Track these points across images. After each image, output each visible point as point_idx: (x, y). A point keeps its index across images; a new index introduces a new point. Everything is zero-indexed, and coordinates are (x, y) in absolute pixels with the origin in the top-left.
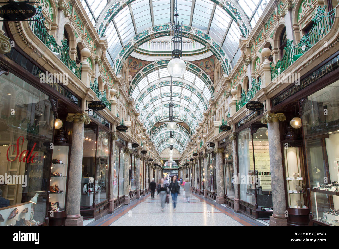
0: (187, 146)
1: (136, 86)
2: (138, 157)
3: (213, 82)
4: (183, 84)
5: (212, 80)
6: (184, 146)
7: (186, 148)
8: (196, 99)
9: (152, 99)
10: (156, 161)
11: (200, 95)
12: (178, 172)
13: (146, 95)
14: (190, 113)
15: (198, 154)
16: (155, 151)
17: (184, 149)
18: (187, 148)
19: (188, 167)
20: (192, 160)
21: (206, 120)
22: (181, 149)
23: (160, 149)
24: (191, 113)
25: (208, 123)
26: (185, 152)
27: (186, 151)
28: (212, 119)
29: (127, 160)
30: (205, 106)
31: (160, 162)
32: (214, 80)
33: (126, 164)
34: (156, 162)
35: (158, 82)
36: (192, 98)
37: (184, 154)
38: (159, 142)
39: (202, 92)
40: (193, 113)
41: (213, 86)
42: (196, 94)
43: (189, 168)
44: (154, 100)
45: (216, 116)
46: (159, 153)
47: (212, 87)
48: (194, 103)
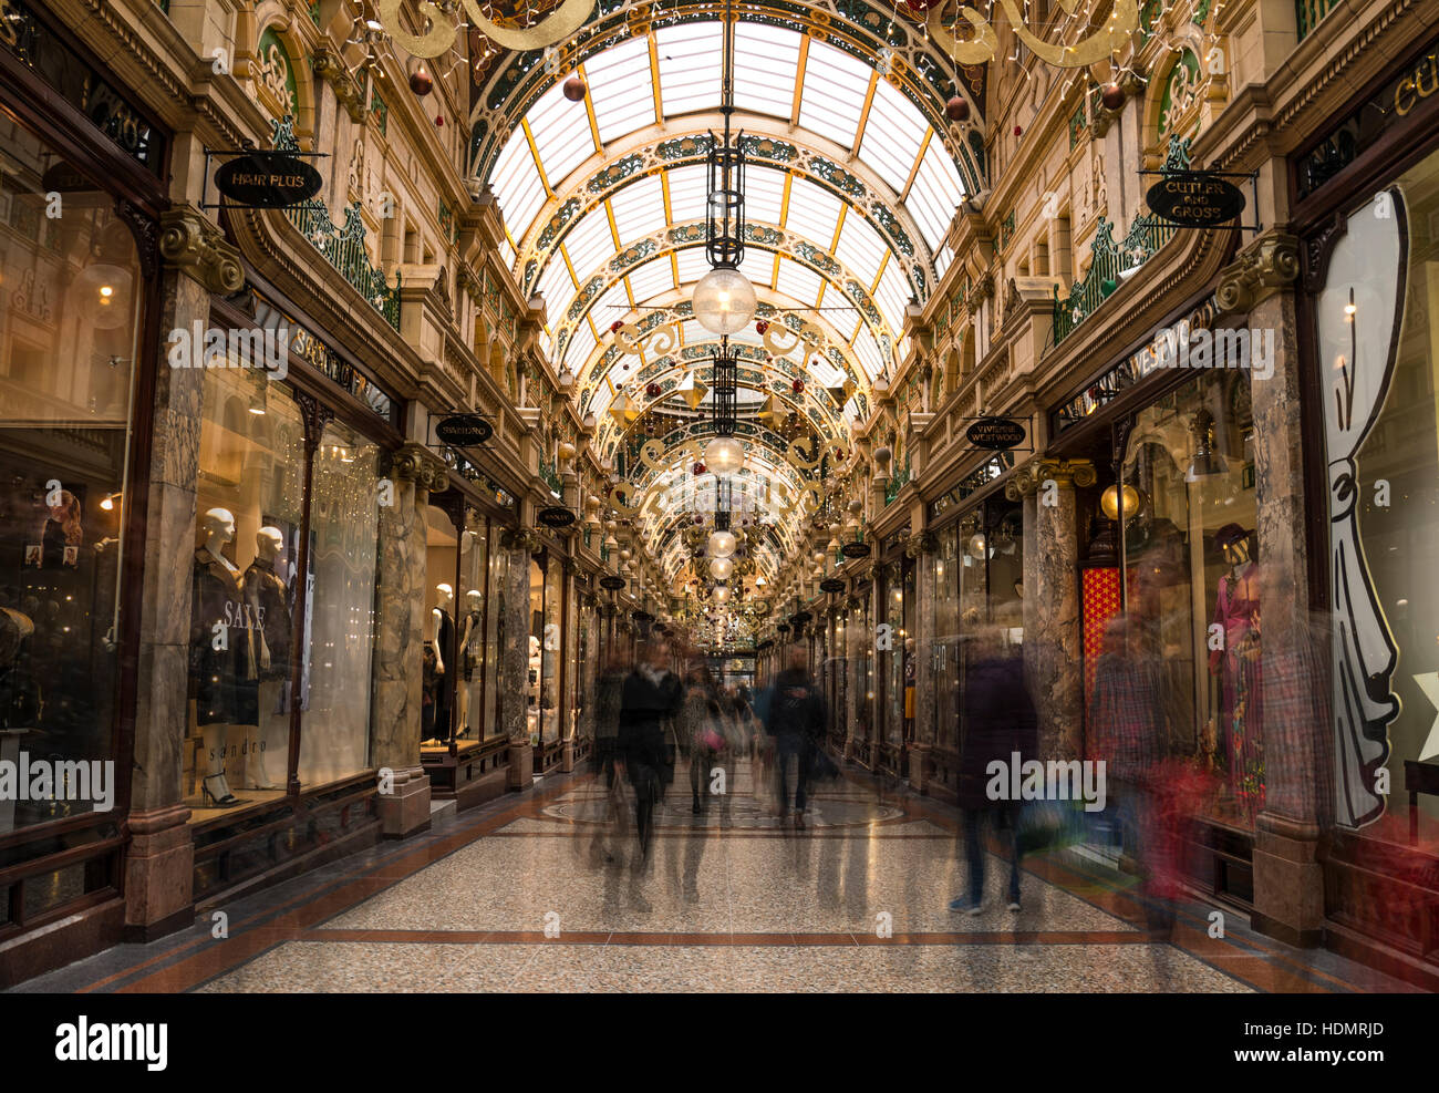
0: (802, 538)
1: (513, 128)
2: (519, 546)
3: (981, 103)
4: (792, 151)
5: (972, 94)
6: (784, 540)
7: (796, 549)
8: (862, 250)
9: (622, 257)
10: (650, 603)
11: (891, 216)
12: (756, 664)
13: (582, 210)
14: (826, 345)
15: (868, 550)
16: (649, 561)
17: (783, 556)
18: (801, 546)
19: (809, 630)
20: (830, 586)
21: (919, 359)
22: (771, 557)
23: (672, 556)
24: (831, 348)
25: (929, 377)
26: (789, 570)
27: (794, 563)
28: (958, 343)
29: (401, 530)
30: (914, 279)
31: (671, 613)
32: (984, 91)
33: (397, 553)
34: (650, 610)
35: (653, 138)
36: (839, 257)
37: (783, 579)
38: (669, 519)
39: (901, 204)
40: (842, 346)
41: (981, 128)
42: (869, 211)
43: (812, 639)
44: (636, 258)
45: (991, 306)
46: (667, 578)
47: (975, 138)
48: (849, 282)
